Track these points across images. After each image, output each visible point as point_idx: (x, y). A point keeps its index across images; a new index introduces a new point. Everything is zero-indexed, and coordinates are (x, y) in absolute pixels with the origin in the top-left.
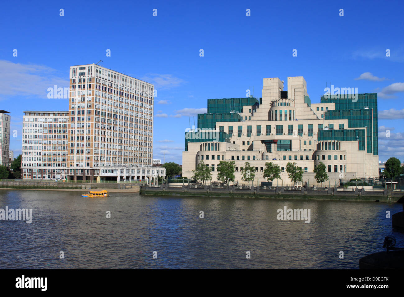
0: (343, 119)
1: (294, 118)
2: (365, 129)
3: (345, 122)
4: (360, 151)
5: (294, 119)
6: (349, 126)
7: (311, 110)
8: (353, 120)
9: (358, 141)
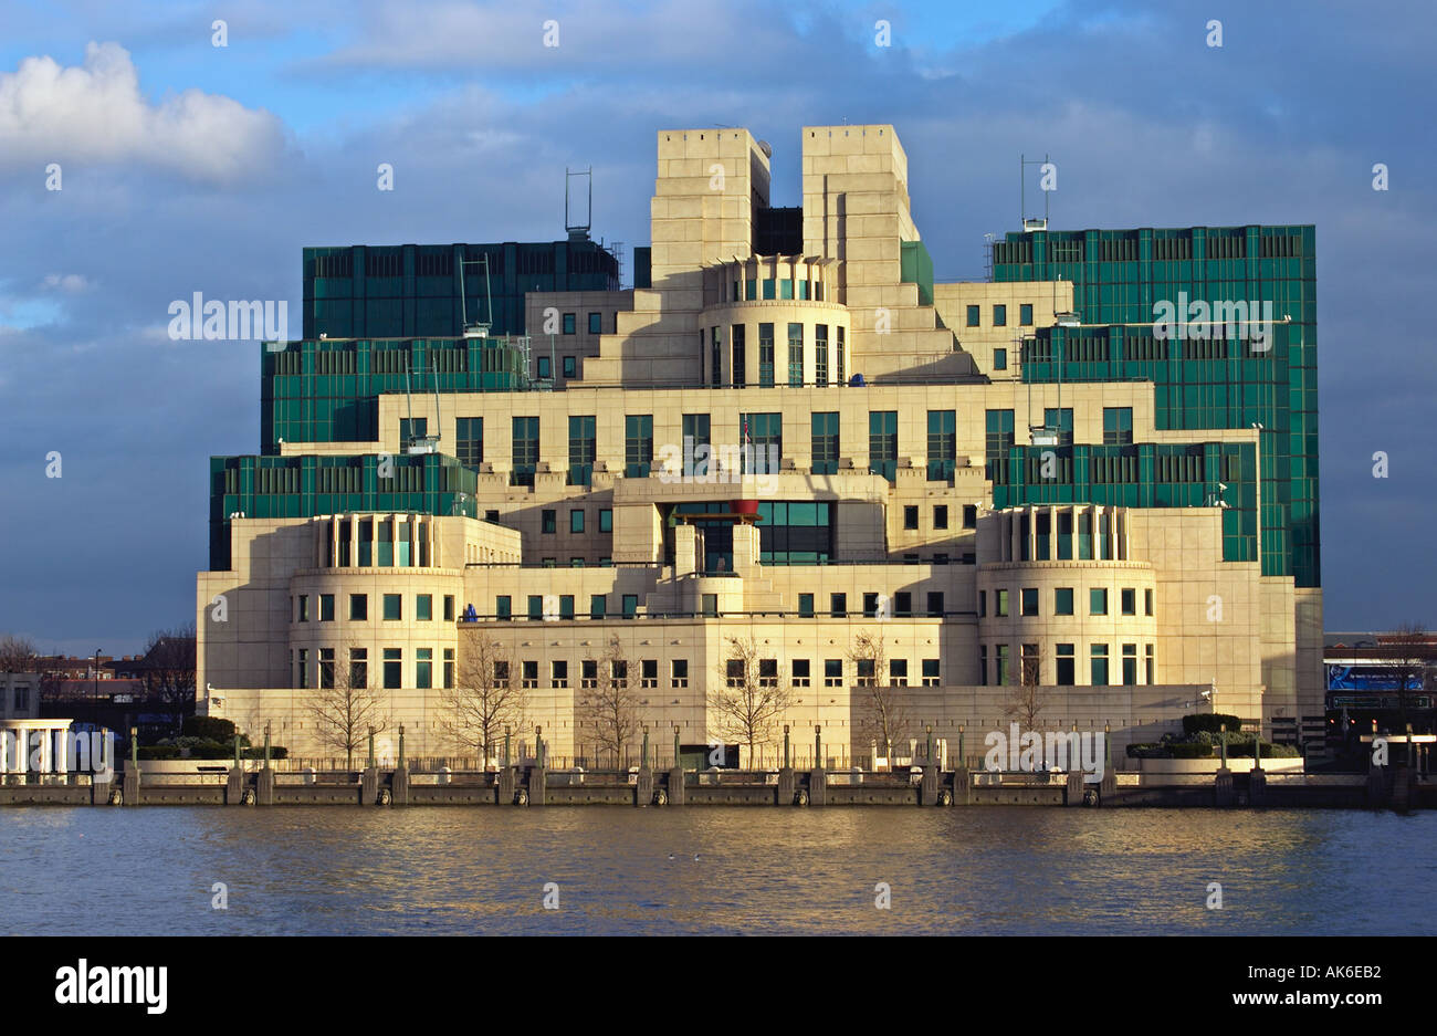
0: (1124, 380)
1: (841, 369)
2: (1251, 435)
3: (1140, 397)
4: (1228, 565)
5: (841, 376)
6: (1164, 421)
7: (940, 325)
8: (1183, 384)
9: (1219, 511)
